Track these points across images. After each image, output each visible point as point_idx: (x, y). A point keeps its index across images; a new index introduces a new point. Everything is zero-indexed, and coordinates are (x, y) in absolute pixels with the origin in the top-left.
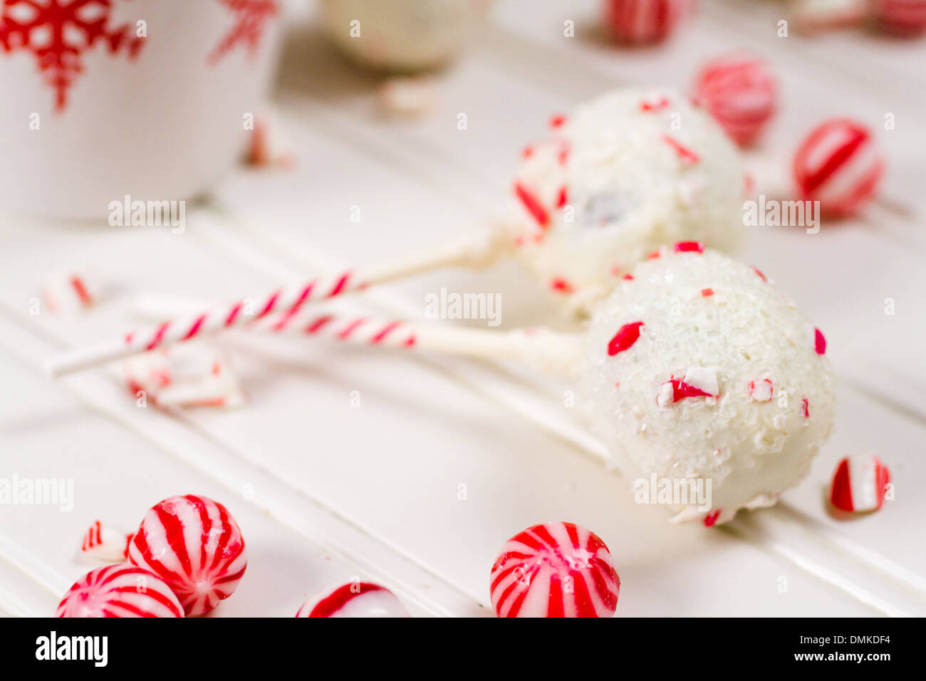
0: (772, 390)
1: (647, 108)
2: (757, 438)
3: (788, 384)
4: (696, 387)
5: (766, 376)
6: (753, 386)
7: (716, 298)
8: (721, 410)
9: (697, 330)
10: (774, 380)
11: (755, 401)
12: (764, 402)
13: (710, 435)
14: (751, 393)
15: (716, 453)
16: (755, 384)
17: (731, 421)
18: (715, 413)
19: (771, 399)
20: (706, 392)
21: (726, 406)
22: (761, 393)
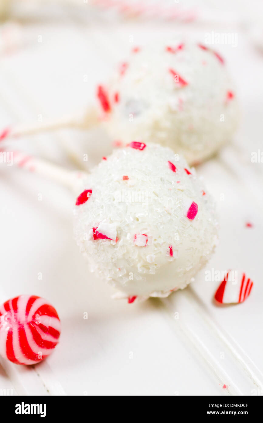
0: (147, 241)
1: (169, 49)
2: (139, 265)
3: (160, 237)
4: (103, 234)
5: (144, 232)
6: (136, 237)
7: (129, 182)
8: (119, 248)
9: (114, 200)
10: (149, 235)
11: (136, 246)
12: (141, 247)
13: (114, 260)
14: (134, 241)
15: (118, 270)
16: (137, 236)
17: (124, 255)
18: (116, 249)
19: (146, 246)
20: (109, 237)
21: (121, 246)
22: (140, 241)
